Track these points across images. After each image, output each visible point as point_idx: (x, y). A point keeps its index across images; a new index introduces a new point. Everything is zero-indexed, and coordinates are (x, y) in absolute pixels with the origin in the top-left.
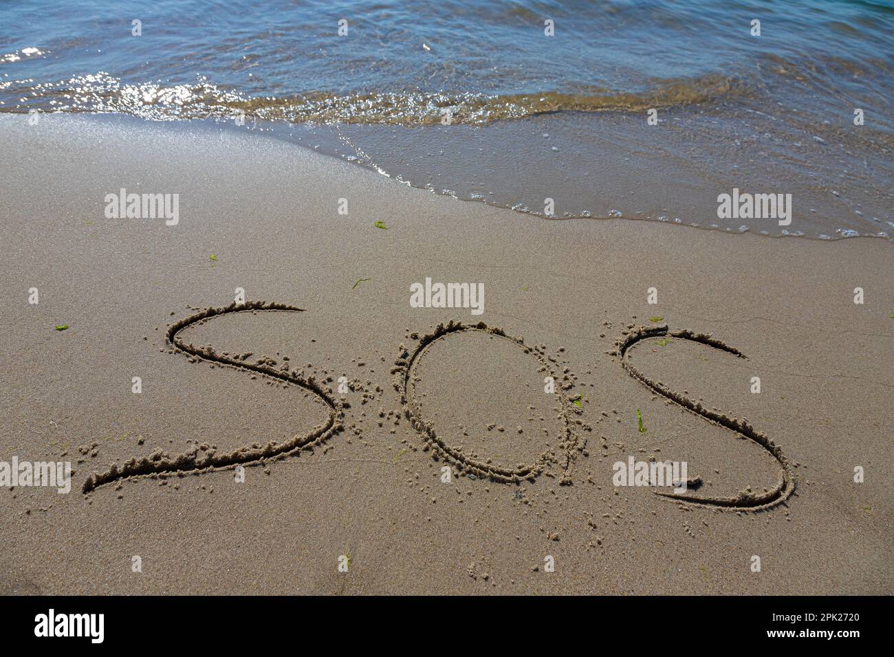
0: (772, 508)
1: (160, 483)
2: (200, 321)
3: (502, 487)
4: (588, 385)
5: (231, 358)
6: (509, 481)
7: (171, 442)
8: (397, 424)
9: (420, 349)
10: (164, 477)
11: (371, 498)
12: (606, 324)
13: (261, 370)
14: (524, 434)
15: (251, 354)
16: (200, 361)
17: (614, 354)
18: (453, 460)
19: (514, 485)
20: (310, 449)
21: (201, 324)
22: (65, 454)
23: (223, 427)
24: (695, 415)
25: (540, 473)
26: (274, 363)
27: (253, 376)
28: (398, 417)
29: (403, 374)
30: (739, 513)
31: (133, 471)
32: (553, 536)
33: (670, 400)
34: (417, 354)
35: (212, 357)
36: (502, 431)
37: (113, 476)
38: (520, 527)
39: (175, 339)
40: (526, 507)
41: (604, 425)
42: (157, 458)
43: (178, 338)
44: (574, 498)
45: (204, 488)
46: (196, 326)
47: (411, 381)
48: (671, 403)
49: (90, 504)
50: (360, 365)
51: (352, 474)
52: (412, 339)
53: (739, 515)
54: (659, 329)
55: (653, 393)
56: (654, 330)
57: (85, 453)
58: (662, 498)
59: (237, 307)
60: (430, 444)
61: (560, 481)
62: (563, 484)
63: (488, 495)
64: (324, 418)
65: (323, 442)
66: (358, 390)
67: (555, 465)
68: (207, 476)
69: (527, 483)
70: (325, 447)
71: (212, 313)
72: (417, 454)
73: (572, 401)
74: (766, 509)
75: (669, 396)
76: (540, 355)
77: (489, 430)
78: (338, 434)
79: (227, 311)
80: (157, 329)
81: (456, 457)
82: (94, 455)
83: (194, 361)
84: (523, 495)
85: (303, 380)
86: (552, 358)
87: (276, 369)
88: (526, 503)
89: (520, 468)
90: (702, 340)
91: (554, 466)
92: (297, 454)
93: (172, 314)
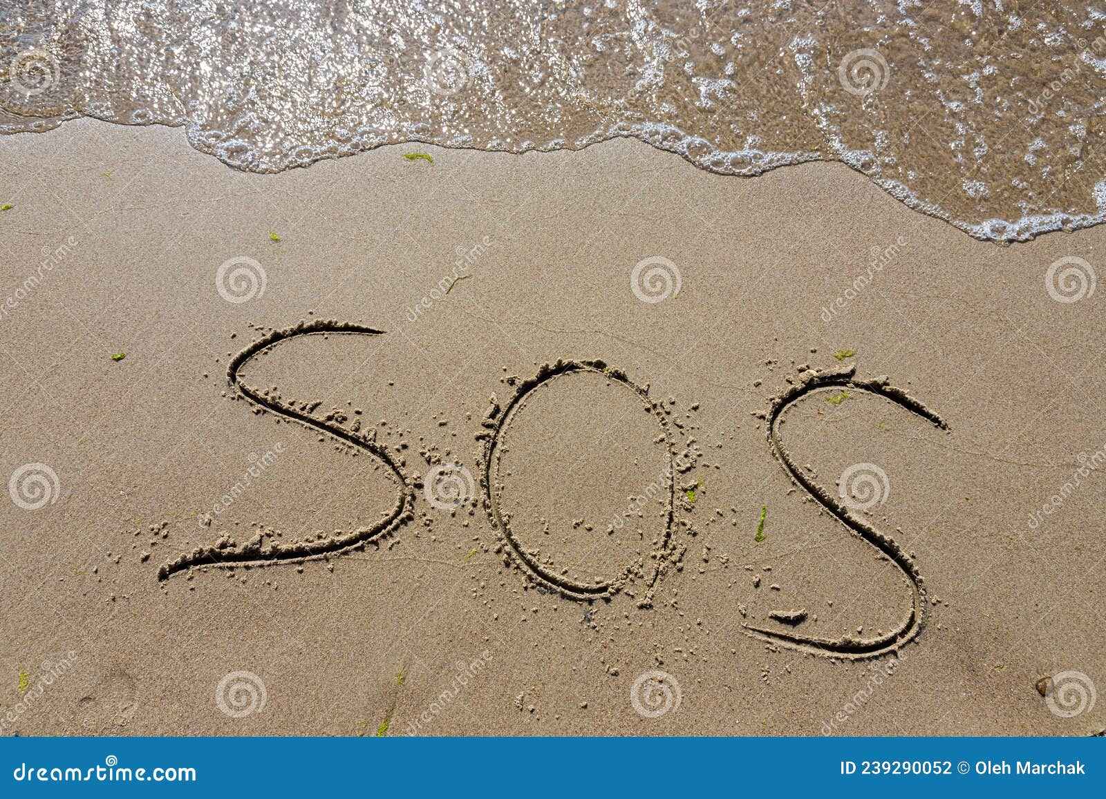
0: (876, 658)
1: (228, 575)
2: (264, 350)
3: (573, 605)
4: (712, 467)
5: (297, 408)
6: (581, 600)
7: (237, 524)
8: (471, 514)
9: (516, 400)
10: (231, 568)
11: (431, 609)
12: (770, 362)
13: (330, 429)
14: (614, 535)
15: (320, 404)
16: (265, 412)
17: (762, 417)
18: (525, 567)
19: (585, 604)
20: (375, 543)
21: (266, 353)
22: (138, 534)
23: (289, 508)
24: (836, 520)
25: (618, 590)
26: (345, 419)
27: (321, 437)
28: (474, 505)
29: (489, 442)
30: (833, 660)
31: (202, 559)
32: (612, 670)
33: (810, 496)
34: (511, 407)
35: (276, 407)
36: (590, 529)
37: (184, 565)
38: (580, 657)
39: (238, 379)
40: (591, 633)
41: (715, 529)
42: (223, 546)
43: (240, 376)
44: (649, 625)
45: (269, 584)
46: (259, 356)
47: (497, 453)
48: (812, 501)
49: (166, 594)
50: (441, 425)
51: (416, 577)
52: (508, 384)
53: (833, 663)
54: (839, 376)
55: (794, 484)
56: (832, 376)
57: (157, 534)
58: (750, 633)
59: (305, 326)
60: (504, 546)
61: (638, 604)
62: (642, 607)
63: (556, 615)
64: (393, 500)
65: (390, 533)
66: (435, 463)
67: (640, 580)
68: (272, 569)
69: (602, 602)
70: (391, 541)
71: (277, 337)
72: (487, 556)
73: (685, 490)
74: (869, 659)
75: (812, 490)
76: (664, 415)
77: (575, 528)
78: (406, 525)
79: (294, 333)
80: (217, 361)
81: (529, 563)
82: (165, 537)
83: (258, 412)
84: (593, 617)
85: (374, 446)
86: (679, 422)
87: (348, 427)
88: (594, 628)
89: (597, 583)
90: (896, 397)
91: (638, 581)
92: (361, 549)
93: (234, 336)
